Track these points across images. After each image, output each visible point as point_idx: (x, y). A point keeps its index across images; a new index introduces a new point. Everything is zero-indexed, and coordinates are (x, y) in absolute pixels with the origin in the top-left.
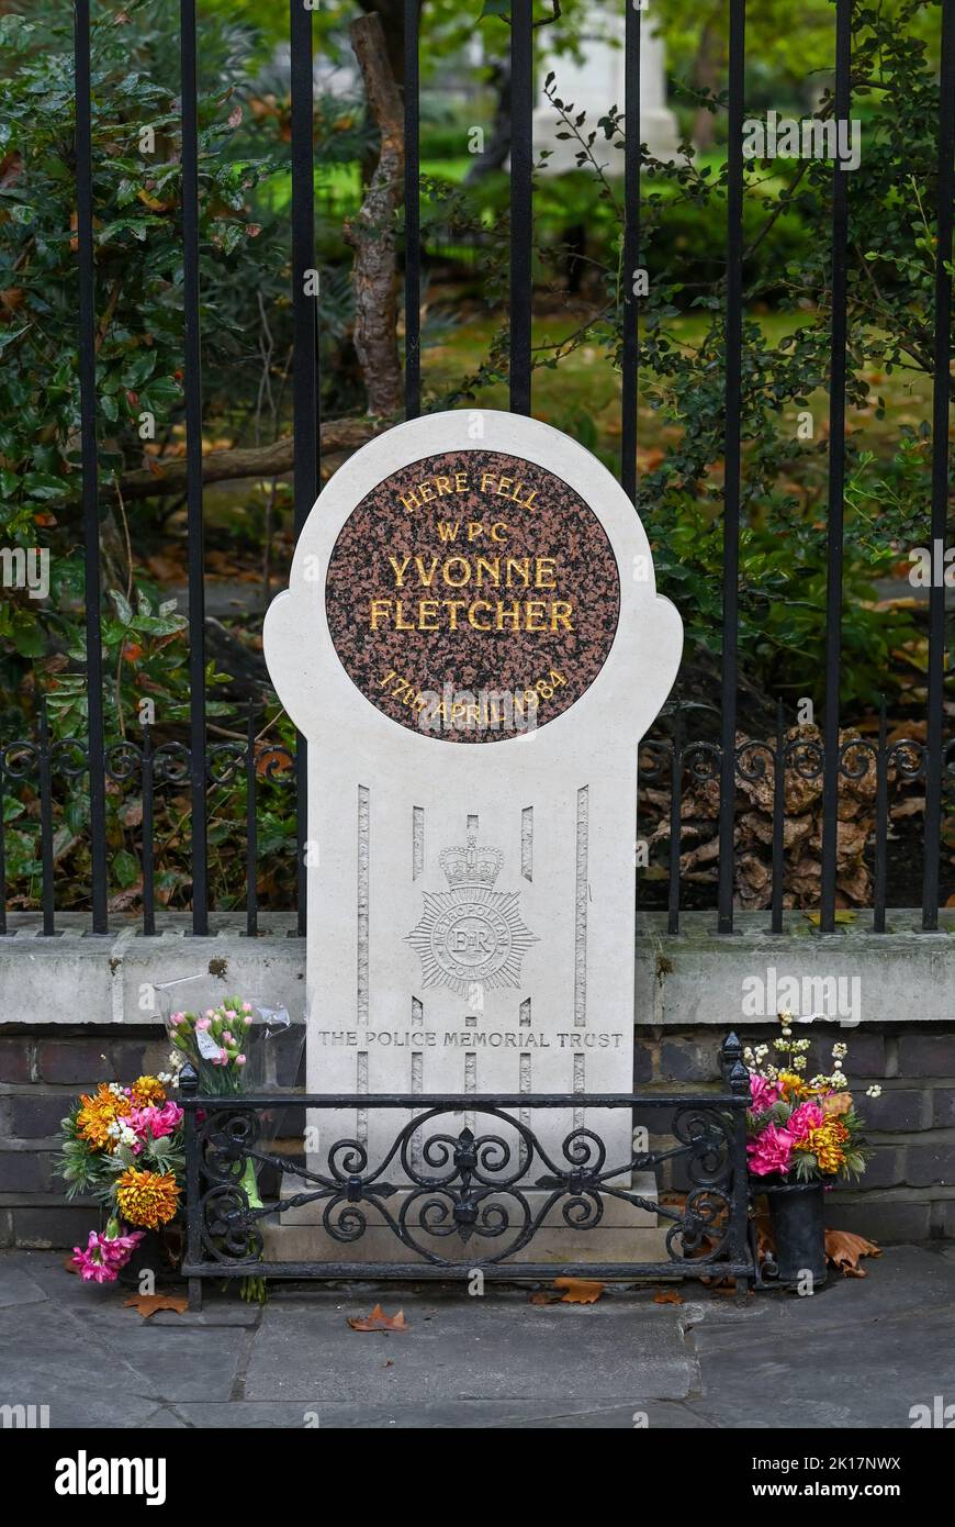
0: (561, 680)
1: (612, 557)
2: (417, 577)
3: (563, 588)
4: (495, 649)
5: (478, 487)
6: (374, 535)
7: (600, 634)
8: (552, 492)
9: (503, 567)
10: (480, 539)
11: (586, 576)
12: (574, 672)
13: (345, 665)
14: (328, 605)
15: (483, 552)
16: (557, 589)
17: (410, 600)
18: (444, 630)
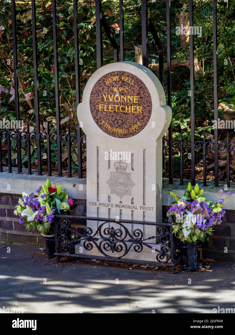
0: (140, 124)
1: (150, 97)
2: (109, 99)
3: (140, 103)
4: (125, 116)
5: (122, 79)
6: (100, 89)
7: (148, 114)
8: (137, 81)
9: (127, 98)
10: (122, 91)
11: (145, 101)
12: (142, 123)
13: (94, 119)
14: (90, 105)
15: (123, 94)
16: (138, 103)
17: (107, 105)
18: (114, 112)
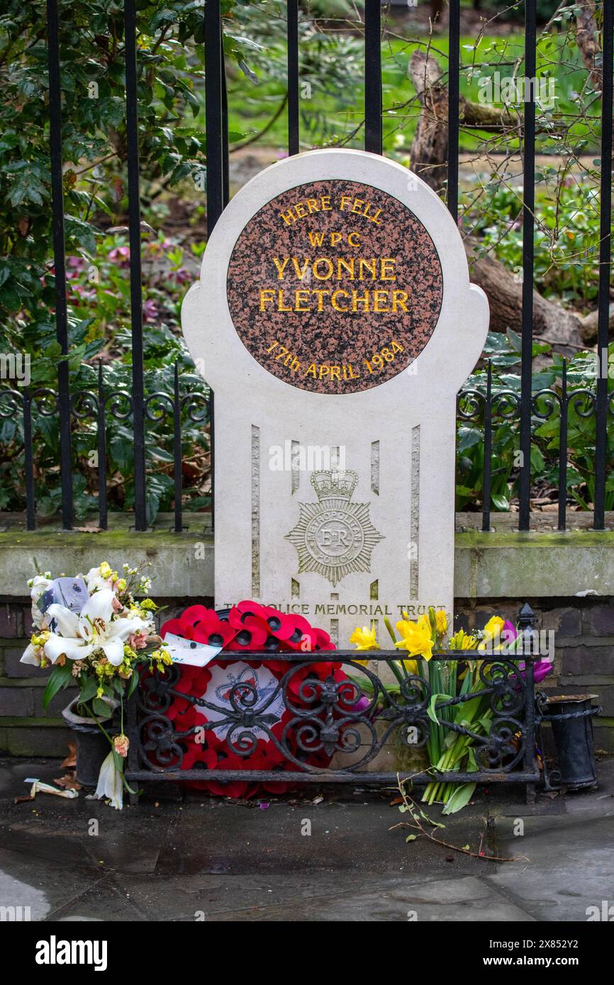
0: (400, 348)
1: (437, 258)
2: (293, 273)
3: (401, 281)
4: (351, 325)
5: (339, 207)
6: (262, 242)
7: (428, 314)
8: (392, 210)
9: (357, 265)
10: (340, 245)
11: (417, 272)
12: (410, 343)
13: (241, 337)
14: (229, 293)
15: (342, 254)
16: (396, 282)
17: (288, 290)
18: (313, 312)
